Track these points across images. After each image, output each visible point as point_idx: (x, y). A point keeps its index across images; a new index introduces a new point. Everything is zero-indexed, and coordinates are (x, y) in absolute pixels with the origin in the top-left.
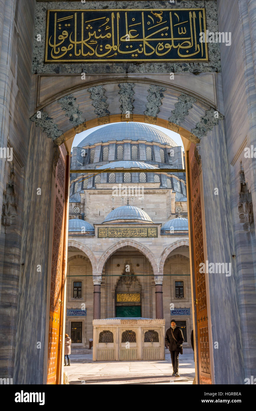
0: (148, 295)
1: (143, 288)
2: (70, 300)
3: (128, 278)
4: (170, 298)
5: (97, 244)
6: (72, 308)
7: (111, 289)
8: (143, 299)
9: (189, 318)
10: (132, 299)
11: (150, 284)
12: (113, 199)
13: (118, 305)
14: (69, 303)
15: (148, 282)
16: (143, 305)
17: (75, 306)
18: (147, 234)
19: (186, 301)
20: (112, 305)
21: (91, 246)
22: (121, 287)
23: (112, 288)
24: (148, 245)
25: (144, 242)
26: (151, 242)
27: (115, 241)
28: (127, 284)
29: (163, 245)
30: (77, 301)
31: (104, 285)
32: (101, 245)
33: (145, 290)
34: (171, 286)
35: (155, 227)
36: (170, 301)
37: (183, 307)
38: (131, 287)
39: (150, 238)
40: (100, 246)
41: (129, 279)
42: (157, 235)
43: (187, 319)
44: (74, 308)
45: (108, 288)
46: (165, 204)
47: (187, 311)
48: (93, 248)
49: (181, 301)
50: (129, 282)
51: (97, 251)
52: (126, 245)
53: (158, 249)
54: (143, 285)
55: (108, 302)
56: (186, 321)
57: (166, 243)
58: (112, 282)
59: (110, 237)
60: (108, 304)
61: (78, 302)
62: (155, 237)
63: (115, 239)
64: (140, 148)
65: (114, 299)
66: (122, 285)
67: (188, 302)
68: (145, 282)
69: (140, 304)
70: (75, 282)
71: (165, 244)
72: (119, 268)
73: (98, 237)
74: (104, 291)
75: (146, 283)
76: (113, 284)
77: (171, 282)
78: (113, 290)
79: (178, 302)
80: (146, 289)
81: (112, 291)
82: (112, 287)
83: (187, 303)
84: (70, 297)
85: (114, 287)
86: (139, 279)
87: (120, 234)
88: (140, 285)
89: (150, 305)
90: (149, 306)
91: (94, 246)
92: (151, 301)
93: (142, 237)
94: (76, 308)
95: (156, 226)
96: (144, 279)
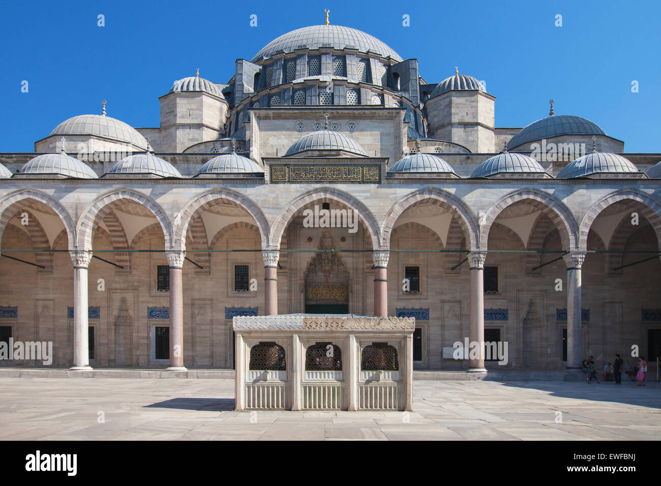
0: (360, 288)
1: (351, 277)
2: (231, 294)
3: (326, 261)
4: (396, 293)
5: (270, 195)
6: (233, 307)
7: (298, 278)
8: (350, 294)
9: (426, 325)
10: (333, 295)
11: (363, 269)
12: (300, 127)
13: (309, 303)
14: (228, 299)
15: (361, 266)
16: (350, 304)
17: (238, 304)
18: (363, 177)
19: (423, 297)
20: (300, 303)
21: (258, 198)
22: (314, 275)
23: (300, 276)
24: (363, 198)
25: (356, 192)
26: (368, 191)
27: (303, 189)
28: (324, 271)
29: (391, 196)
30: (241, 295)
31: (286, 271)
32: (277, 197)
33: (355, 279)
34: (398, 273)
35: (376, 165)
36: (397, 298)
37: (417, 307)
38: (331, 276)
39: (366, 185)
40: (274, 197)
41: (328, 263)
42: (380, 179)
43: (423, 326)
44: (236, 306)
45: (293, 276)
46: (392, 136)
47: (423, 313)
48: (261, 201)
49: (414, 297)
50: (327, 268)
51: (269, 208)
52: (323, 197)
53: (381, 204)
54: (351, 271)
55: (293, 298)
56: (421, 329)
58: (298, 267)
59: (293, 182)
60: (293, 301)
61: (243, 297)
62: (375, 183)
63: (302, 185)
64: (348, 62)
65: (302, 294)
66: (316, 273)
67: (425, 299)
68: (355, 266)
69: (345, 303)
70: (237, 268)
72: (312, 243)
73: (272, 182)
74: (286, 281)
75: (357, 270)
76: (300, 269)
77: (398, 268)
78: (300, 279)
79: (410, 299)
80: (357, 278)
81: (299, 282)
82: (298, 275)
83: (423, 301)
84: (230, 290)
85: (302, 275)
86: (345, 263)
87: (312, 177)
88: (346, 272)
89: (363, 303)
90: (361, 305)
91: (263, 198)
92: (364, 299)
93: (352, 182)
94: (240, 306)
95: (379, 163)
96: (353, 262)
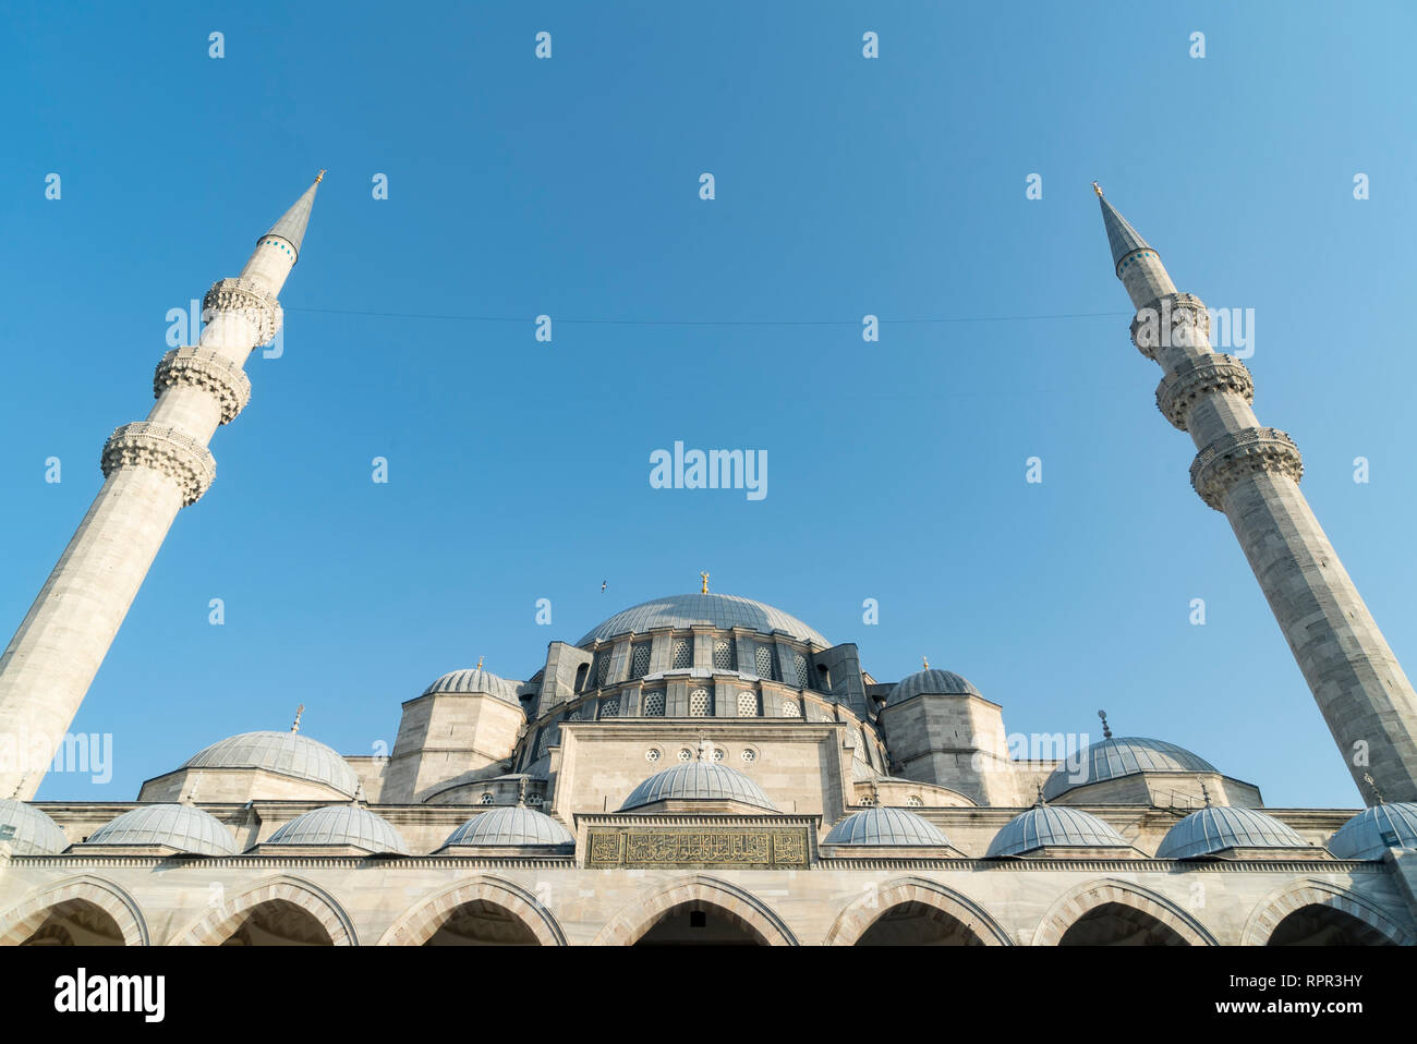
5: (582, 893)
12: (653, 756)
18: (772, 855)
21: (556, 902)
24: (774, 900)
25: (760, 887)
26: (785, 886)
27: (651, 881)
29: (832, 897)
32: (596, 898)
39: (781, 872)
40: (590, 899)
42: (807, 859)
46: (825, 773)
48: (564, 907)
51: (578, 923)
52: (692, 898)
53: (813, 916)
57: (840, 891)
59: (631, 866)
62: (798, 866)
63: (650, 872)
64: (739, 648)
71: (839, 896)
73: (589, 865)
87: (671, 856)
91: (567, 900)
93: (752, 865)
95: (803, 827)
